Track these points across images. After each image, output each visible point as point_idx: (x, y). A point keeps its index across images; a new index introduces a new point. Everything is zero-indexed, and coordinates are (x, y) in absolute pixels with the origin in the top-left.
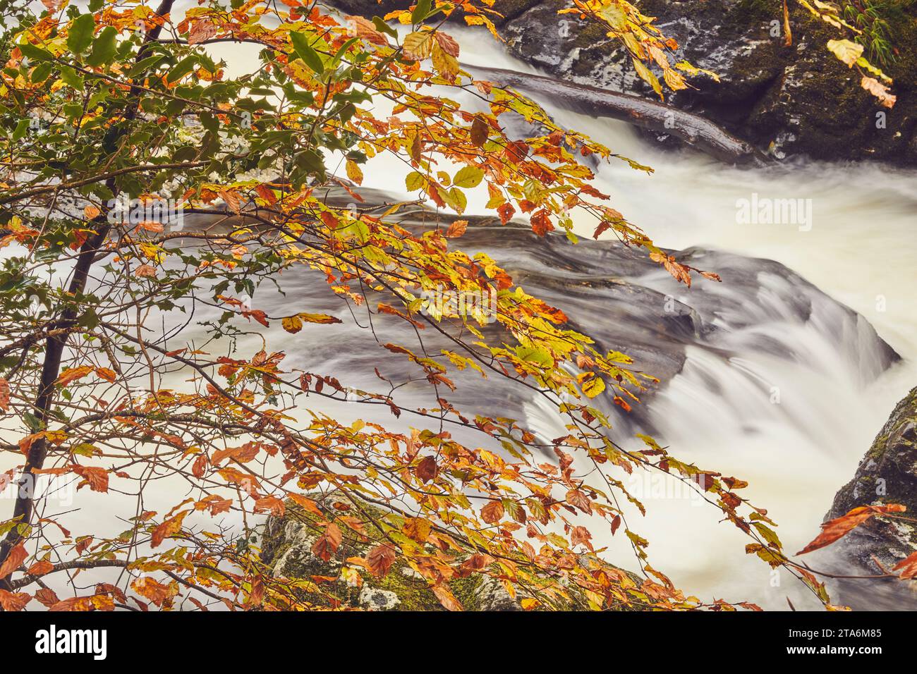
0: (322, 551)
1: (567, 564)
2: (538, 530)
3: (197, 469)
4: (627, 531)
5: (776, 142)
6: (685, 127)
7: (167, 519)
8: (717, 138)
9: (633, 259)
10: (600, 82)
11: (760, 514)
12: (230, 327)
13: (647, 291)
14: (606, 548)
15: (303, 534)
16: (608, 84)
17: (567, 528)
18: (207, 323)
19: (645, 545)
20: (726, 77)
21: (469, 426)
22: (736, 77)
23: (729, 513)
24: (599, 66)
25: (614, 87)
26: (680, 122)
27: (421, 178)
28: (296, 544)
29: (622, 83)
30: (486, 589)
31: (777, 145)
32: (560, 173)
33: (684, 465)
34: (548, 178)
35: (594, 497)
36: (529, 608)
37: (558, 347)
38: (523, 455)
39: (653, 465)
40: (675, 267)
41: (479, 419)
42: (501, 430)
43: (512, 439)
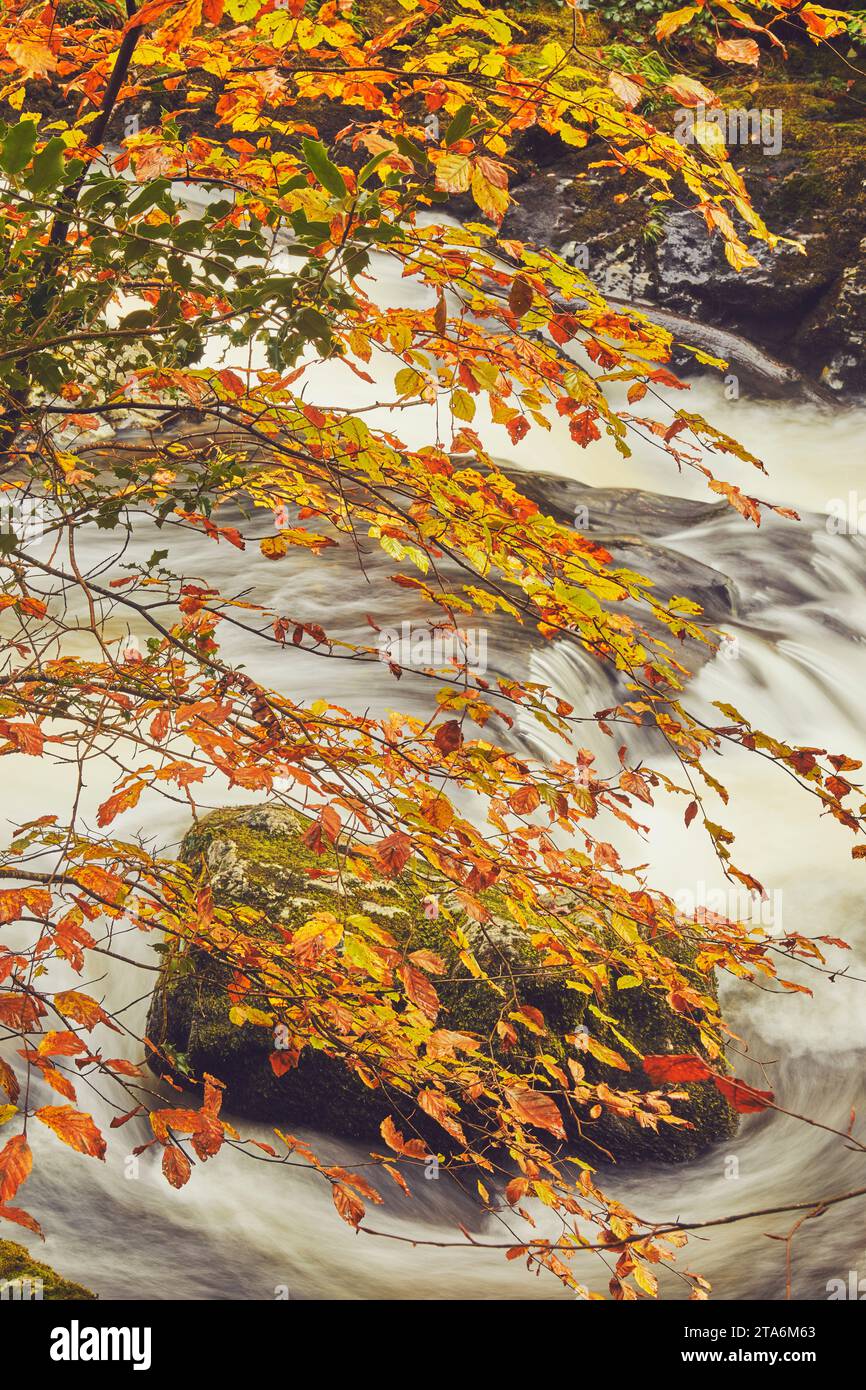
0: (315, 841)
1: (601, 882)
2: (554, 846)
3: (157, 729)
4: (706, 822)
5: (831, 368)
6: (712, 346)
7: (118, 791)
8: (754, 360)
10: (601, 287)
12: (162, 571)
15: (232, 857)
16: (612, 289)
17: (588, 843)
18: (132, 566)
19: (730, 840)
20: (767, 281)
21: (490, 692)
22: (780, 282)
23: (832, 804)
24: (600, 265)
25: (620, 293)
26: (705, 340)
27: (415, 376)
28: (223, 870)
29: (631, 289)
30: (471, 929)
31: (832, 371)
32: (624, 354)
33: (775, 742)
34: (608, 360)
35: (655, 783)
36: (541, 945)
37: (601, 594)
38: (561, 730)
39: (735, 741)
40: (741, 500)
41: (504, 683)
42: (531, 698)
43: (546, 709)
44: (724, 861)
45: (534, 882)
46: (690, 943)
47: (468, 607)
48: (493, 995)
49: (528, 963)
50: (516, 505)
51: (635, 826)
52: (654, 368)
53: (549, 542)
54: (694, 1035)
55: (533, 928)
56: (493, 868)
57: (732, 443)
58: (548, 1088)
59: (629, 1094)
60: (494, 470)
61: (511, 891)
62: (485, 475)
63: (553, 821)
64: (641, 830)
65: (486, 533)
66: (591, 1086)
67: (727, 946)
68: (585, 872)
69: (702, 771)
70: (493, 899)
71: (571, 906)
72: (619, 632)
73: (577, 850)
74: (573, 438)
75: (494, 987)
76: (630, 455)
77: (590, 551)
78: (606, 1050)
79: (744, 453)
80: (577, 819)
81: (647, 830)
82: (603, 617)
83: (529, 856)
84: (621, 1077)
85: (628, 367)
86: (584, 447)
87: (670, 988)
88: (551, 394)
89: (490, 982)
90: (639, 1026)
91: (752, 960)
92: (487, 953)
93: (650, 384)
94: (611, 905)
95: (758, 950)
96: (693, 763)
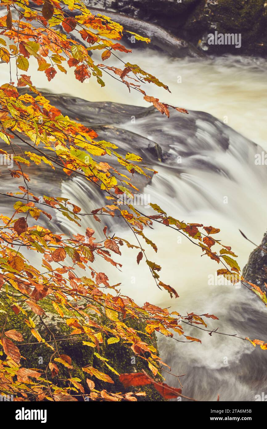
1: (98, 293)
2: (75, 276)
4: (147, 261)
5: (202, 40)
6: (145, 31)
8: (165, 37)
9: (117, 113)
10: (90, 3)
11: (227, 250)
13: (128, 133)
14: (120, 284)
16: (95, 4)
17: (93, 274)
19: (159, 269)
23: (207, 250)
25: (99, 6)
26: (142, 28)
29: (105, 3)
31: (203, 42)
32: (99, 36)
33: (178, 221)
34: (92, 40)
35: (122, 244)
36: (71, 324)
37: (93, 153)
38: (76, 220)
39: (160, 222)
40: (160, 105)
41: (47, 198)
42: (60, 205)
43: (68, 210)
44: (157, 279)
45: (66, 294)
46: (143, 320)
47: (27, 162)
48: (49, 351)
49: (65, 334)
50: (50, 111)
51: (115, 264)
52: (114, 42)
53: (67, 129)
54: (146, 364)
55: (67, 316)
56: (44, 288)
57: (153, 78)
58: (77, 394)
59: (117, 395)
60: (38, 95)
61: (56, 299)
62: (35, 97)
63: (75, 264)
64: (118, 266)
65: (35, 126)
66: (98, 392)
67: (160, 321)
68: (91, 288)
69: (144, 237)
70: (47, 304)
71: (85, 305)
72: (101, 171)
73: (87, 277)
74: (77, 78)
75: (49, 346)
76: (104, 85)
77: (87, 132)
78: (102, 374)
79: (159, 82)
80: (86, 262)
81: (121, 266)
82: (94, 164)
83: (63, 282)
84: (112, 387)
85: (101, 43)
86: (82, 82)
87: (132, 342)
88: (66, 56)
89: (46, 344)
90: (120, 362)
91: (172, 327)
92: (45, 330)
93: (112, 51)
94: (104, 304)
95: (175, 322)
96: (140, 233)
